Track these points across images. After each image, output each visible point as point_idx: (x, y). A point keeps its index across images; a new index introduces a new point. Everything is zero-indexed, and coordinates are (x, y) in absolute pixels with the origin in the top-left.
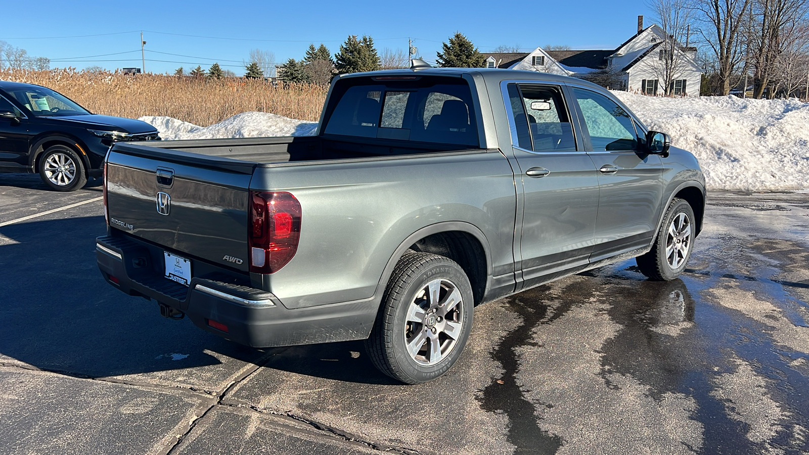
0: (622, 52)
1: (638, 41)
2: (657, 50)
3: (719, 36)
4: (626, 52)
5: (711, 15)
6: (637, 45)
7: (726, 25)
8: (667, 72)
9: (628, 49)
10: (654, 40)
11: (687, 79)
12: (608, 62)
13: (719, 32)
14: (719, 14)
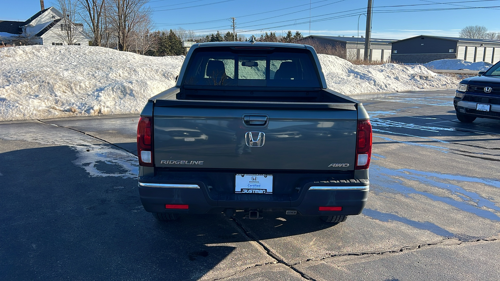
0: (33, 23)
1: (43, 17)
2: (59, 23)
3: (91, 18)
4: (36, 23)
5: (84, 4)
6: (43, 20)
7: (94, 11)
8: (69, 38)
9: (37, 22)
10: (53, 17)
11: (80, 43)
12: (23, 30)
13: (90, 15)
14: (89, 4)
